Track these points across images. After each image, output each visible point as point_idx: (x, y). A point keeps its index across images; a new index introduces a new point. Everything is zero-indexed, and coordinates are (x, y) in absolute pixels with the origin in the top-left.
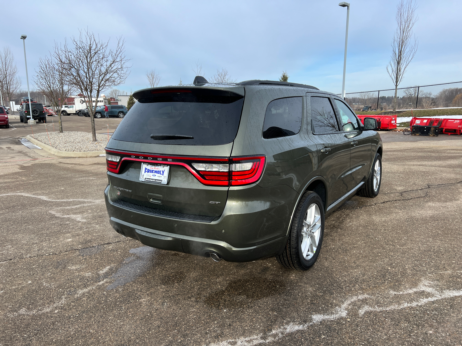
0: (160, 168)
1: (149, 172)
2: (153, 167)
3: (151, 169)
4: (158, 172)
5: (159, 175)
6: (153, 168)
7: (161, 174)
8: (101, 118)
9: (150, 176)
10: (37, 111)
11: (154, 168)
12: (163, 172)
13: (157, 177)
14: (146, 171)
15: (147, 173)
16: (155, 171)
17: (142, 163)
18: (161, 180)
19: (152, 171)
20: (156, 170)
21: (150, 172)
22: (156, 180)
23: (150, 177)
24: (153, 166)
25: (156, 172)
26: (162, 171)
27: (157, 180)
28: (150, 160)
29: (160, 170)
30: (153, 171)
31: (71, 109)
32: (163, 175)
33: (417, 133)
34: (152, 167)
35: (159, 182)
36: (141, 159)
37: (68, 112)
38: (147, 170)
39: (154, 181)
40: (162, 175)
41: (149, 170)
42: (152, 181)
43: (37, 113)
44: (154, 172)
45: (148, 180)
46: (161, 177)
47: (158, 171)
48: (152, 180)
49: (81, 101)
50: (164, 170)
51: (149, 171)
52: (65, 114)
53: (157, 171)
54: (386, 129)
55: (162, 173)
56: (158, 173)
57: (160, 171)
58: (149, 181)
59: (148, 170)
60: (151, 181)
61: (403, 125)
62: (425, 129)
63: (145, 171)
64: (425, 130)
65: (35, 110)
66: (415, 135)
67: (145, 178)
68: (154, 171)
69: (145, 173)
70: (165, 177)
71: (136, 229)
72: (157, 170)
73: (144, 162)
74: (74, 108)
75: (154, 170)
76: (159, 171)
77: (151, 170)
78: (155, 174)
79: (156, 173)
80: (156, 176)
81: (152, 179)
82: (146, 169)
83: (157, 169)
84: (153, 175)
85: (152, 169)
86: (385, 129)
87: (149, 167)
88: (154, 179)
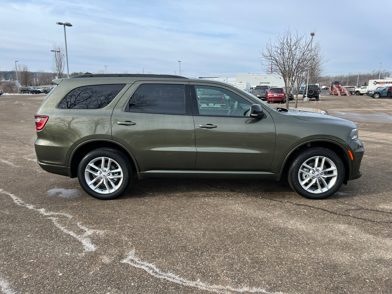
8: (378, 98)
10: (312, 92)
31: (364, 90)
37: (361, 93)
43: (312, 93)
49: (375, 82)
52: (358, 94)
65: (311, 91)
74: (367, 89)
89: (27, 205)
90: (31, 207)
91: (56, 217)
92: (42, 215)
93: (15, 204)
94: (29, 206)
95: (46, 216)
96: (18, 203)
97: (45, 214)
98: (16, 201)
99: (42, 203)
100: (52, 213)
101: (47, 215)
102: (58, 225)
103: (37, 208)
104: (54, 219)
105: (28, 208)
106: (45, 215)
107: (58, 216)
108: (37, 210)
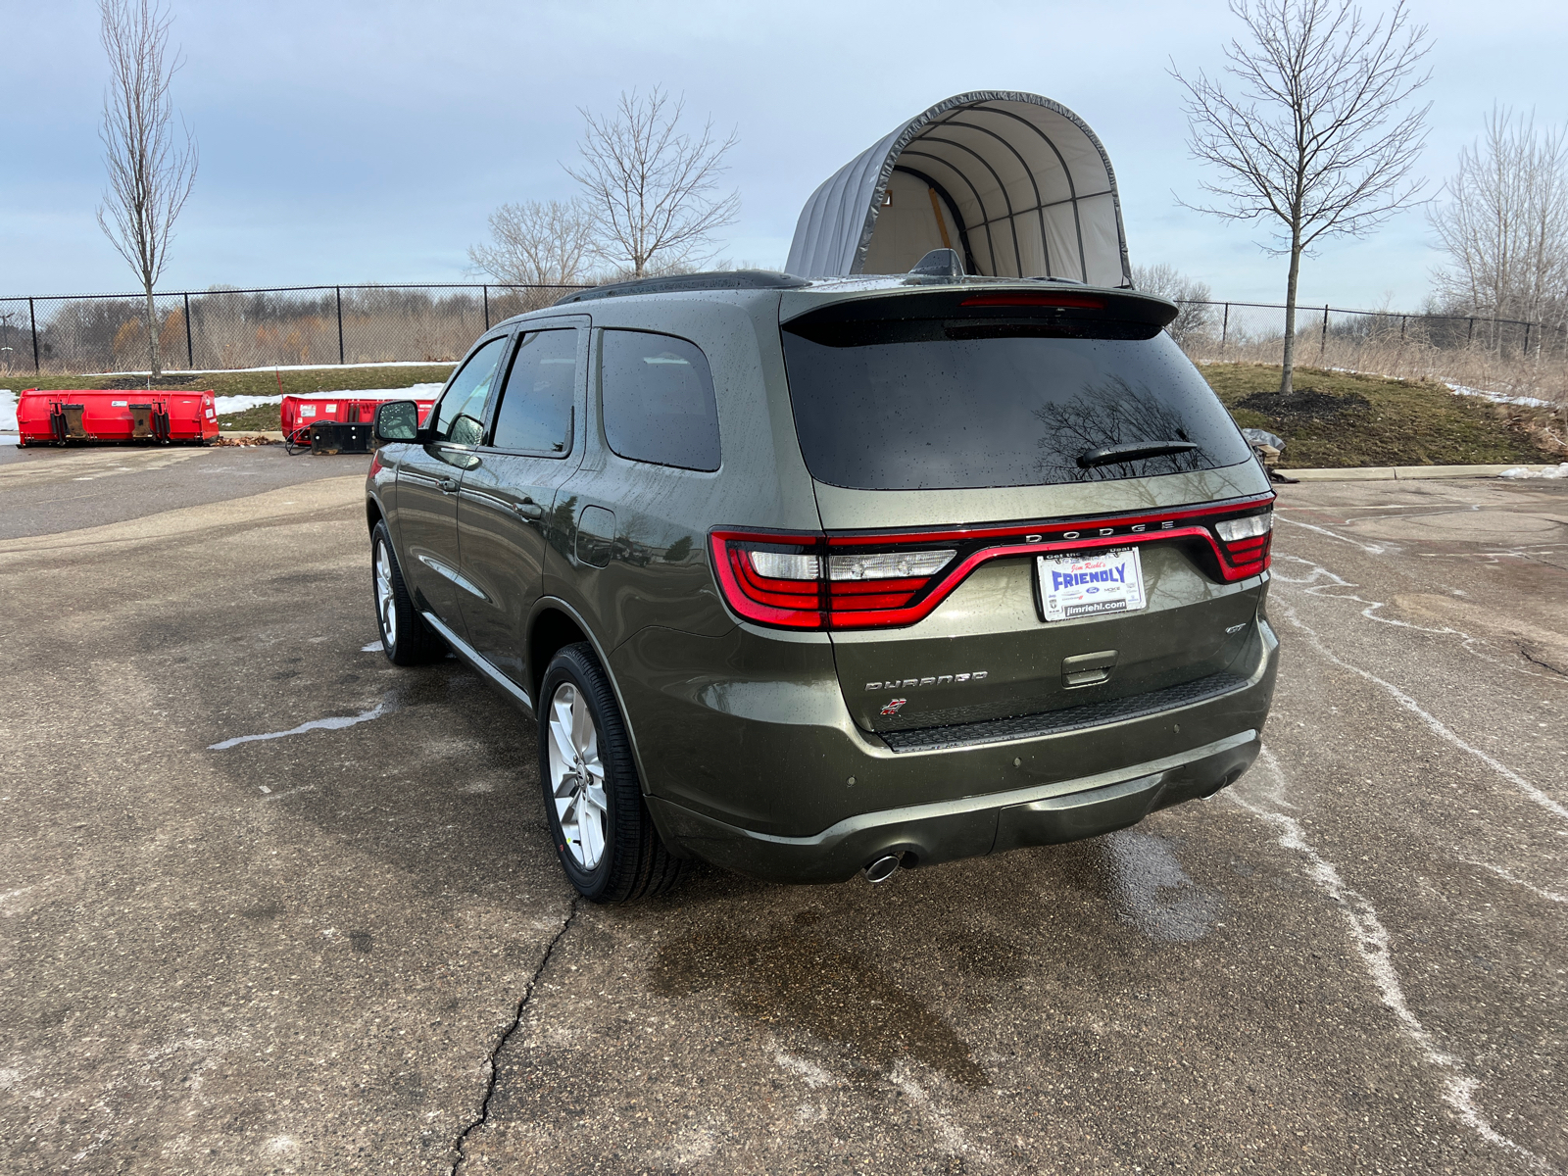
0: (1108, 562)
1: (1072, 585)
2: (1082, 563)
3: (1076, 572)
4: (1104, 576)
5: (1109, 584)
6: (1081, 568)
7: (1117, 580)
9: (1079, 595)
11: (1084, 567)
12: (1121, 573)
13: (1104, 592)
14: (1061, 583)
15: (1066, 587)
16: (1091, 574)
17: (1040, 559)
18: (1124, 600)
19: (1081, 579)
20: (1093, 571)
21: (1077, 583)
22: (1104, 603)
23: (1081, 598)
24: (1080, 560)
25: (1094, 577)
26: (1117, 569)
27: (1111, 602)
28: (1072, 539)
29: (1107, 568)
30: (1083, 576)
32: (1122, 580)
33: (331, 446)
34: (1078, 565)
35: (1120, 608)
36: (1034, 543)
38: (1061, 579)
39: (1100, 607)
40: (1119, 583)
41: (1070, 576)
42: (1094, 612)
44: (1088, 578)
45: (1081, 609)
46: (1118, 589)
47: (1102, 573)
48: (1091, 609)
50: (1123, 565)
51: (1069, 580)
53: (1097, 573)
54: (190, 439)
55: (1116, 575)
56: (1103, 580)
57: (1111, 570)
58: (1081, 613)
59: (1066, 576)
60: (1089, 612)
61: (229, 424)
62: (354, 433)
63: (1057, 586)
64: (354, 437)
66: (325, 453)
67: (1066, 608)
68: (1086, 575)
69: (1056, 589)
70: (1131, 586)
71: (1031, 804)
72: (1099, 570)
73: (1045, 554)
75: (1088, 571)
76: (1105, 572)
77: (1076, 575)
78: (1095, 584)
79: (1098, 581)
80: (1098, 590)
81: (1092, 605)
82: (1056, 575)
83: (1097, 566)
84: (1088, 591)
85: (1078, 572)
86: (185, 440)
87: (1068, 566)
88: (1098, 604)
89: (1338, 889)
90: (1325, 873)
91: (1265, 799)
92: (1302, 824)
93: (1386, 921)
94: (1330, 880)
95: (1293, 814)
96: (1371, 920)
97: (1289, 823)
98: (1381, 936)
99: (1275, 874)
100: (1267, 817)
101: (1287, 815)
102: (1276, 777)
103: (1304, 857)
104: (1276, 796)
105: (1338, 871)
106: (1292, 820)
107: (1257, 801)
108: (1306, 850)
